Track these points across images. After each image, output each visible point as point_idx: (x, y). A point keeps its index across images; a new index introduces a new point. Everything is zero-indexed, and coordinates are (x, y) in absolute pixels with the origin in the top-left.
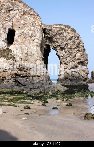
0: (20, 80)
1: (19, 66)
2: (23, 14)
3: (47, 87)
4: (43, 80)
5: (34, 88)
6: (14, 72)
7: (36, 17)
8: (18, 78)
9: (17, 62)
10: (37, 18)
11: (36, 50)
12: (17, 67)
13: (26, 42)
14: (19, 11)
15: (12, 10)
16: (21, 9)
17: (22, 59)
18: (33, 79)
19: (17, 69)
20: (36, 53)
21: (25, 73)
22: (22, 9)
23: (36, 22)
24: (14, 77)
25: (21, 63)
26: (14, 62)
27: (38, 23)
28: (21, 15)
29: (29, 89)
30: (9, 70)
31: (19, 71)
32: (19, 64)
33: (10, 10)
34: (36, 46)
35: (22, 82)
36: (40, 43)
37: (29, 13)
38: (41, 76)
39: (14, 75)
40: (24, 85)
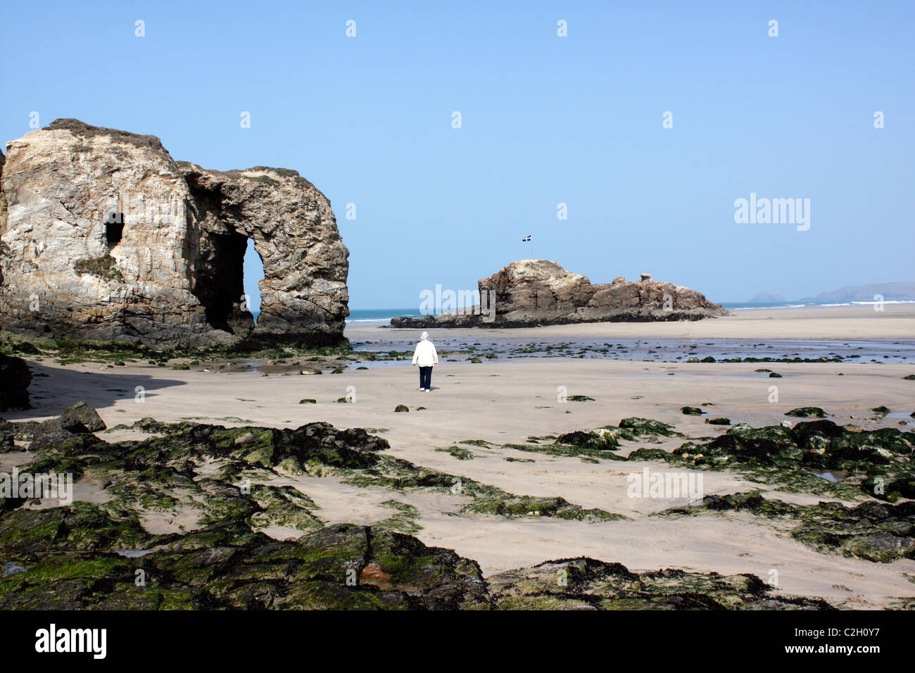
0: (134, 321)
1: (132, 292)
2: (141, 176)
3: (193, 336)
4: (187, 322)
5: (164, 338)
6: (120, 306)
7: (173, 181)
8: (129, 318)
9: (128, 285)
10: (175, 183)
11: (170, 257)
12: (128, 296)
13: (149, 239)
14: (134, 171)
15: (118, 170)
16: (138, 167)
17: (138, 276)
18: (163, 321)
19: (128, 299)
20: (171, 263)
21: (145, 307)
22: (141, 166)
23: (172, 194)
24: (120, 317)
25: (136, 287)
26: (122, 285)
27: (178, 195)
28: (138, 179)
29: (153, 341)
30: (110, 302)
31: (132, 303)
32: (130, 288)
33: (113, 172)
34: (172, 247)
35: (138, 326)
36: (182, 240)
37: (157, 173)
38: (184, 314)
39: (121, 311)
40: (142, 332)
